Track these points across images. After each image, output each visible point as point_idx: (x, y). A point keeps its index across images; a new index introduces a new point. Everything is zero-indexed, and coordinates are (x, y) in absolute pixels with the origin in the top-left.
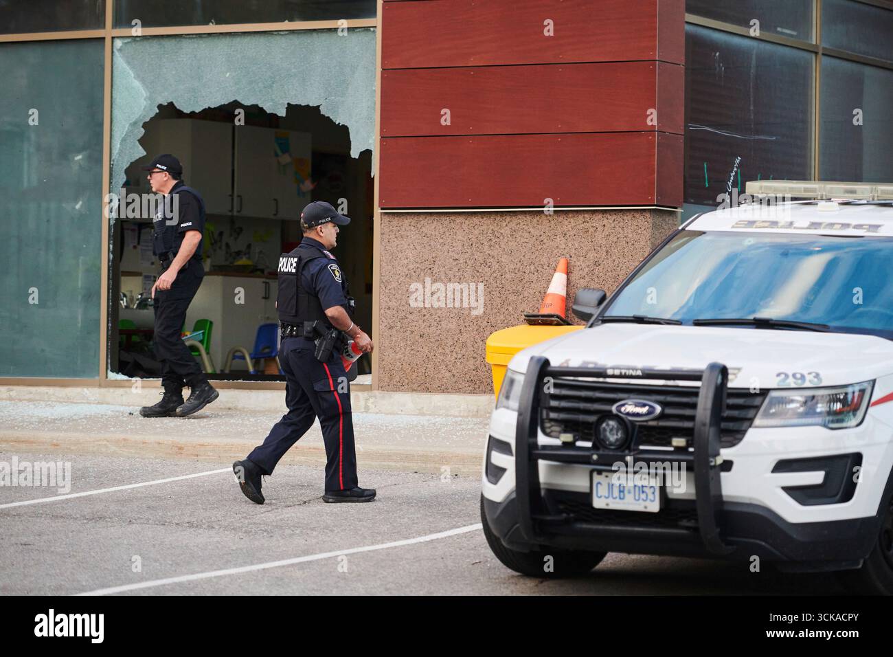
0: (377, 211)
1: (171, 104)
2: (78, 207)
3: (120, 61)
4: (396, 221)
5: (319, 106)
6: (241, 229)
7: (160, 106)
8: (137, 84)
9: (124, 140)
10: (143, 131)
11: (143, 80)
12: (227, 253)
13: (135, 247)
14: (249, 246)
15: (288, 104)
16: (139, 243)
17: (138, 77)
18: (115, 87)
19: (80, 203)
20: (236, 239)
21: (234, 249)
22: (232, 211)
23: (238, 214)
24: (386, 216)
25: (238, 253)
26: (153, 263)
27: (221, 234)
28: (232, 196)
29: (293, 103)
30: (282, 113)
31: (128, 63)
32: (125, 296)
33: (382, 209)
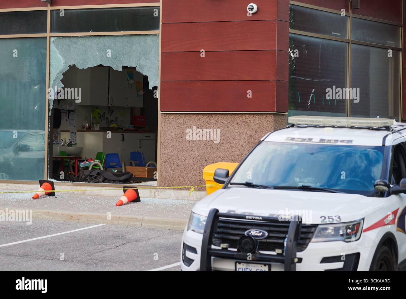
0: (159, 112)
1: (74, 65)
2: (36, 108)
3: (53, 46)
4: (167, 117)
5: (136, 67)
6: (113, 111)
7: (70, 66)
8: (60, 56)
9: (55, 80)
10: (63, 76)
11: (62, 55)
12: (107, 121)
13: (67, 120)
14: (117, 118)
15: (123, 66)
16: (68, 119)
17: (60, 54)
18: (51, 58)
19: (37, 106)
20: (111, 115)
21: (110, 119)
22: (108, 104)
23: (111, 106)
25: (112, 121)
26: (74, 127)
27: (104, 113)
28: (108, 98)
29: (125, 66)
30: (120, 70)
31: (57, 48)
32: (62, 140)
33: (161, 111)
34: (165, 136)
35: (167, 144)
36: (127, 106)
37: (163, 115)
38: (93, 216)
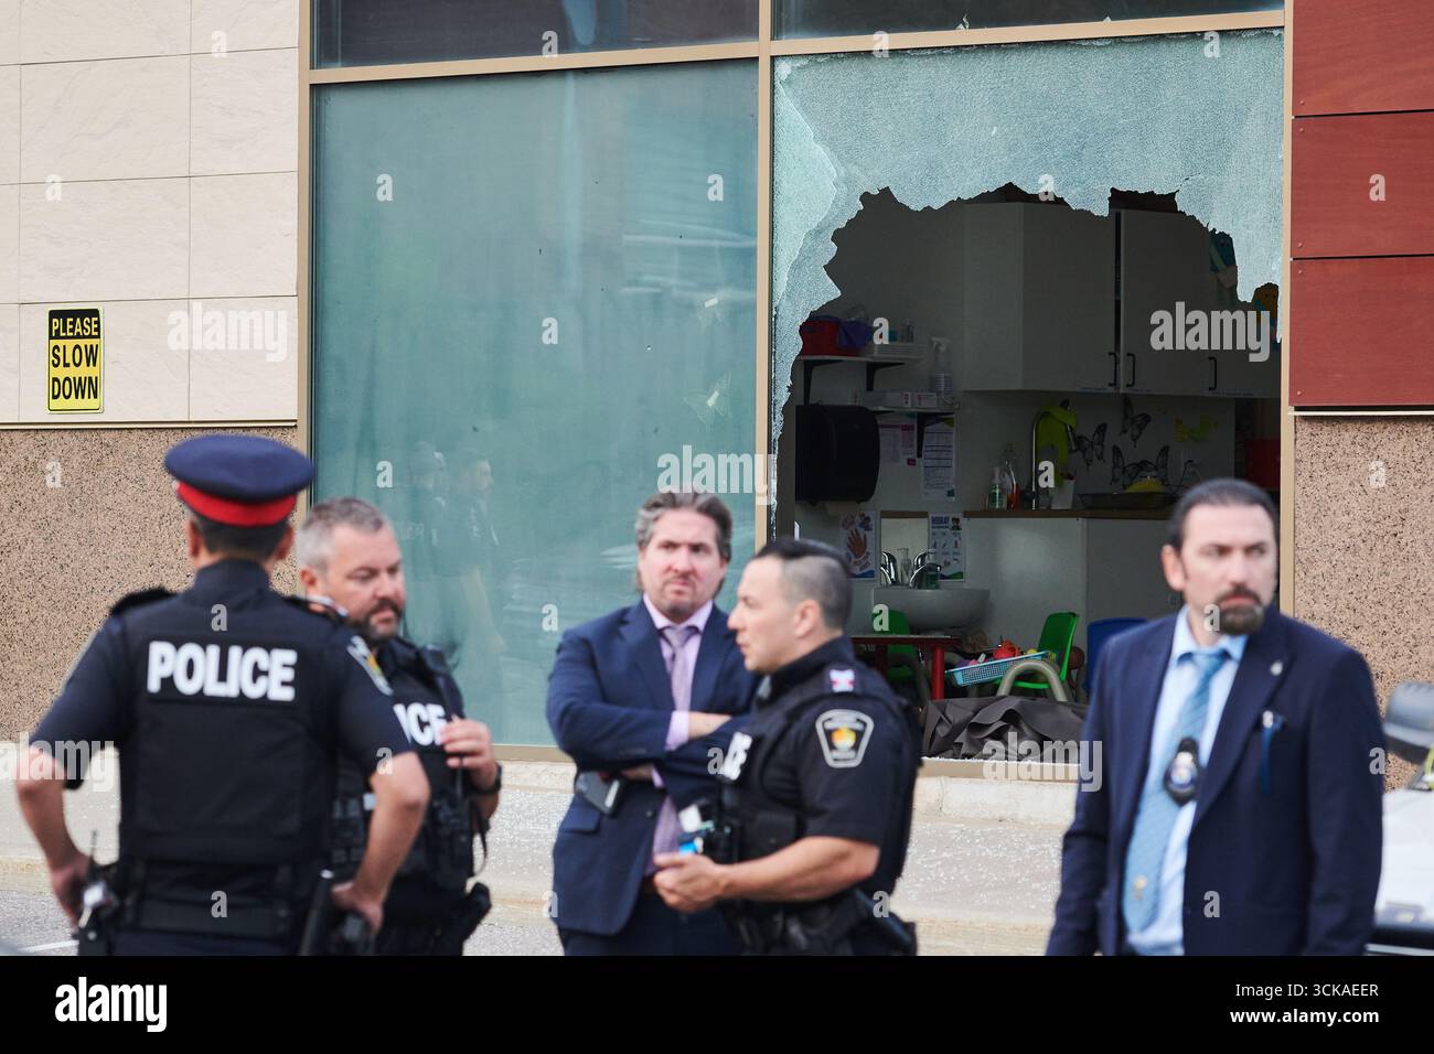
0: (1288, 414)
1: (886, 192)
2: (711, 402)
3: (785, 102)
4: (1325, 434)
5: (1174, 194)
6: (1147, 418)
7: (865, 197)
8: (820, 152)
9: (797, 266)
10: (834, 247)
11: (831, 143)
12: (1115, 466)
13: (911, 462)
14: (1165, 450)
15: (1113, 190)
16: (919, 455)
17: (821, 138)
18: (778, 157)
19: (716, 394)
20: (1135, 439)
22: (1115, 384)
24: (1305, 425)
25: (1141, 466)
26: (951, 493)
27: (1102, 429)
28: (1114, 354)
29: (1123, 188)
30: (1101, 209)
31: (804, 108)
32: (892, 559)
33: (1297, 409)
34: (1314, 531)
35: (1325, 567)
36: (1208, 394)
37: (1306, 428)
38: (933, 922)
